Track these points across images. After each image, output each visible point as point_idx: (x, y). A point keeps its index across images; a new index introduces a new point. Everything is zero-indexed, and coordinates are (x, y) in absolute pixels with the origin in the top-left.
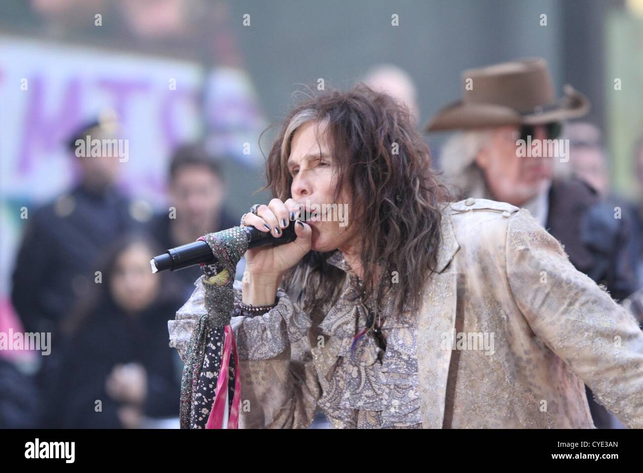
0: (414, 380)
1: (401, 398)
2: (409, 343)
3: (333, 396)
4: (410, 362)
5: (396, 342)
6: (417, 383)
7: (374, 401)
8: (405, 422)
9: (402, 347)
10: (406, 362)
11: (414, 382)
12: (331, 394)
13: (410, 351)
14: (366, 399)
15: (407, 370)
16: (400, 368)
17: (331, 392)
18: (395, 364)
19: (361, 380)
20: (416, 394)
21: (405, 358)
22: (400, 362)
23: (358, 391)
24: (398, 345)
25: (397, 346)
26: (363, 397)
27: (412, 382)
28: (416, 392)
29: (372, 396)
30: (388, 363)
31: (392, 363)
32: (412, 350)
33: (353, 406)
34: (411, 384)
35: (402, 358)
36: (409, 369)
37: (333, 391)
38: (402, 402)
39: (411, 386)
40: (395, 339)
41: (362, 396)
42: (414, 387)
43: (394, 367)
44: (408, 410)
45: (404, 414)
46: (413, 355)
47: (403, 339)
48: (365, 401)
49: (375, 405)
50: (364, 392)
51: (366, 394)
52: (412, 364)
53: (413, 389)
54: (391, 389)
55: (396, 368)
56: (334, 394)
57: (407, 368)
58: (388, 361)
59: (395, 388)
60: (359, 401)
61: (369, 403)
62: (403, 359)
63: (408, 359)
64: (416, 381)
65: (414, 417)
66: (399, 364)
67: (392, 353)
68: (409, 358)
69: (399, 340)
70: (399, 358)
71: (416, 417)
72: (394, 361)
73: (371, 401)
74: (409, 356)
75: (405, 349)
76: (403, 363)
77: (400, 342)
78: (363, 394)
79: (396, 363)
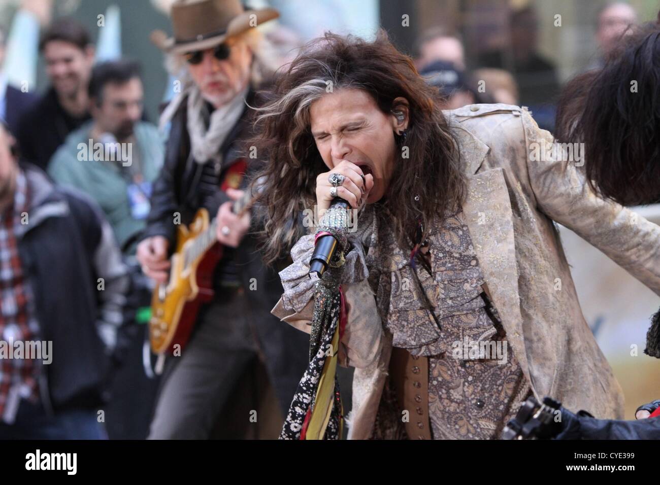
0: (468, 274)
1: (457, 290)
2: (457, 243)
3: (383, 299)
4: (462, 258)
5: (446, 244)
6: (471, 276)
7: (412, 300)
8: (462, 310)
9: (452, 247)
10: (458, 259)
11: (468, 275)
12: (382, 298)
13: (460, 249)
14: (405, 300)
15: (461, 266)
16: (456, 266)
17: (381, 296)
18: (450, 263)
19: (399, 283)
20: (472, 286)
21: (457, 255)
22: (453, 260)
23: (398, 293)
24: (449, 246)
25: (447, 247)
26: (403, 298)
27: (466, 275)
28: (472, 284)
29: (409, 296)
30: (443, 263)
31: (446, 262)
32: (462, 248)
33: (396, 308)
34: (466, 277)
35: (454, 257)
36: (463, 265)
37: (382, 295)
38: (458, 294)
39: (466, 279)
40: (443, 242)
41: (401, 297)
42: (469, 280)
43: (450, 265)
44: (465, 301)
45: (461, 304)
46: (464, 252)
47: (451, 241)
48: (405, 302)
49: (413, 304)
50: (403, 293)
51: (405, 295)
52: (464, 261)
53: (468, 282)
54: (446, 284)
55: (452, 266)
56: (384, 296)
57: (461, 264)
58: (442, 261)
59: (449, 283)
60: (400, 302)
61: (408, 303)
62: (456, 257)
63: (460, 257)
64: (470, 274)
65: (470, 306)
66: (453, 262)
67: (443, 253)
68: (461, 255)
69: (447, 242)
70: (451, 257)
71: (472, 305)
72: (448, 260)
73: (409, 301)
74: (461, 254)
75: (455, 249)
76: (456, 260)
77: (449, 243)
78: (402, 296)
79: (450, 261)
